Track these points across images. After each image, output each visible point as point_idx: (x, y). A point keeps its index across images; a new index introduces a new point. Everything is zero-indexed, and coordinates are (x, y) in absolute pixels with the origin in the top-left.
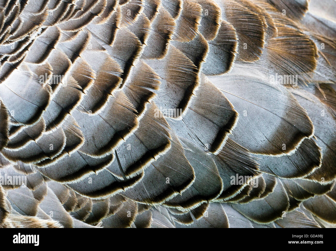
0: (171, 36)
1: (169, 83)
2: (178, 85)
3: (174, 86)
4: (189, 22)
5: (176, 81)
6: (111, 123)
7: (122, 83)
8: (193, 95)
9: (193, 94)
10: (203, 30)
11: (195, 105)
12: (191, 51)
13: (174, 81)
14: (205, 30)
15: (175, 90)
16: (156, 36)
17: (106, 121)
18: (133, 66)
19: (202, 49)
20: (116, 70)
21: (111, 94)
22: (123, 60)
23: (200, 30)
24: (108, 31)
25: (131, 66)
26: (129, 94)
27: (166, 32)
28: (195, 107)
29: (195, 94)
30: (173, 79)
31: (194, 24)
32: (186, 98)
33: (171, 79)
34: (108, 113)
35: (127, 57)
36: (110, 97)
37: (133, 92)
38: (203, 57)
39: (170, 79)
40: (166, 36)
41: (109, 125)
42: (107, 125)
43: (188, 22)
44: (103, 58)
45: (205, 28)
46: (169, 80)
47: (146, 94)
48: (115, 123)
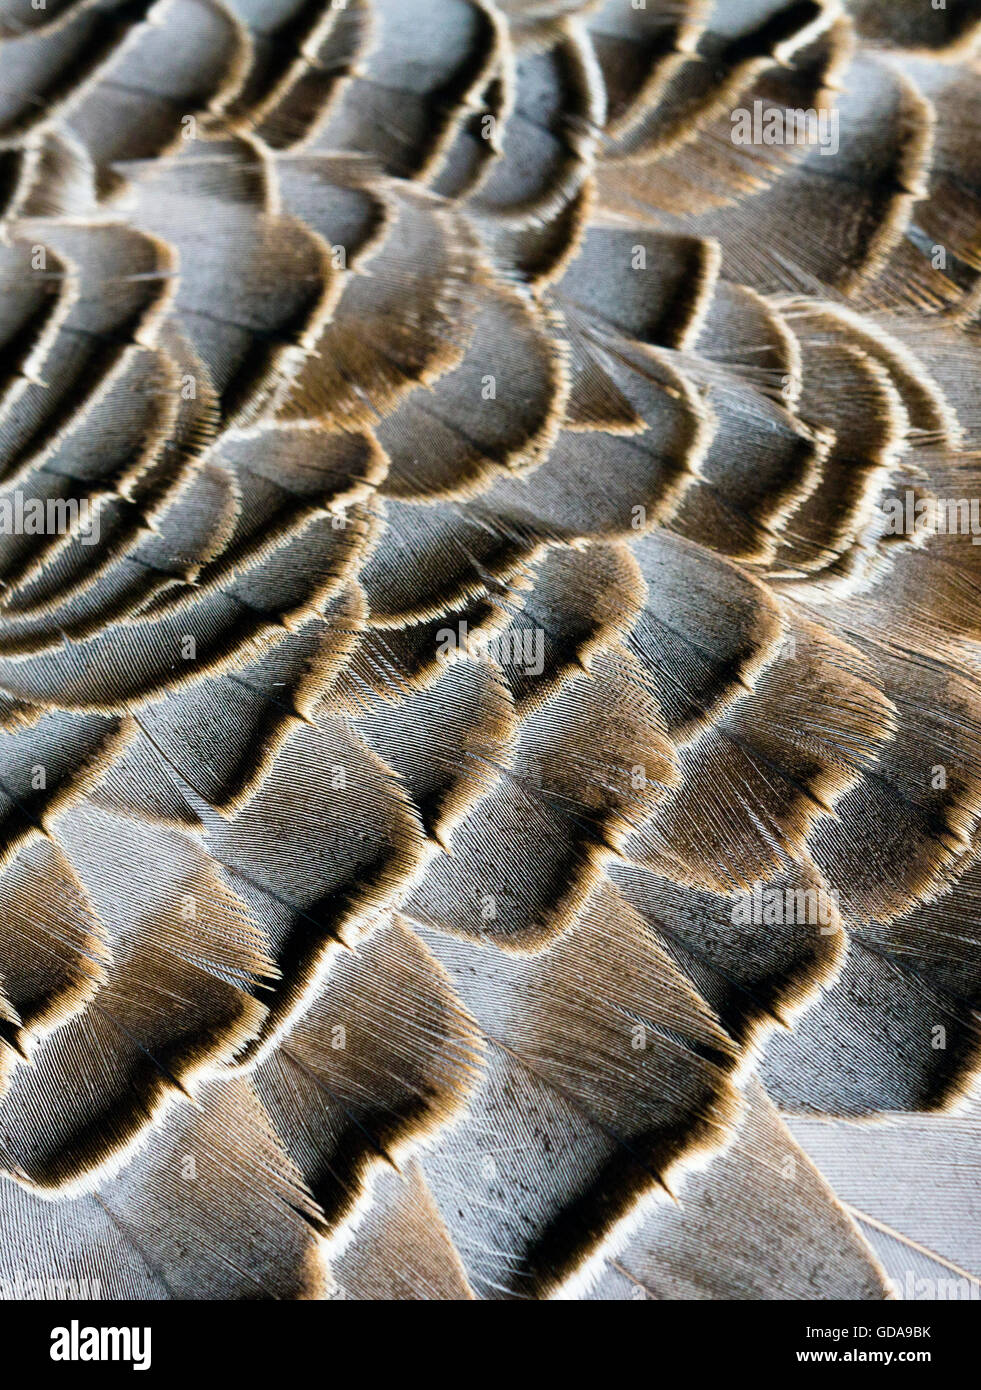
0: (621, 834)
1: (521, 1076)
2: (577, 1104)
3: (549, 1102)
4: (763, 782)
5: (572, 1075)
6: (156, 1249)
7: (256, 1037)
8: (657, 1191)
9: (660, 1181)
10: (837, 846)
11: (657, 1255)
12: (711, 935)
13: (561, 1071)
14: (851, 851)
15: (546, 1129)
16: (517, 809)
17: (129, 1236)
18: (340, 941)
19: (791, 949)
20: (234, 956)
21: (181, 1088)
22: (285, 896)
23: (816, 845)
24: (232, 724)
25: (325, 939)
26: (274, 1087)
27: (590, 799)
28: (651, 1260)
29: (676, 1191)
30: (557, 1057)
31: (792, 798)
32: (605, 1197)
33: (545, 1053)
34: (147, 1187)
35: (313, 883)
36: (168, 1101)
37: (304, 1082)
38: (783, 996)
39: (533, 1052)
40: (585, 822)
41: (147, 1261)
42: (134, 1260)
43: (756, 776)
44: (170, 866)
45: (857, 839)
46: (529, 1056)
47: (384, 1103)
48: (182, 1254)
